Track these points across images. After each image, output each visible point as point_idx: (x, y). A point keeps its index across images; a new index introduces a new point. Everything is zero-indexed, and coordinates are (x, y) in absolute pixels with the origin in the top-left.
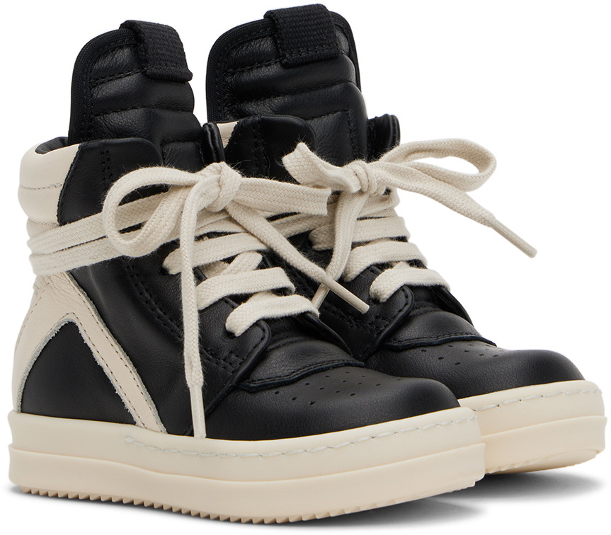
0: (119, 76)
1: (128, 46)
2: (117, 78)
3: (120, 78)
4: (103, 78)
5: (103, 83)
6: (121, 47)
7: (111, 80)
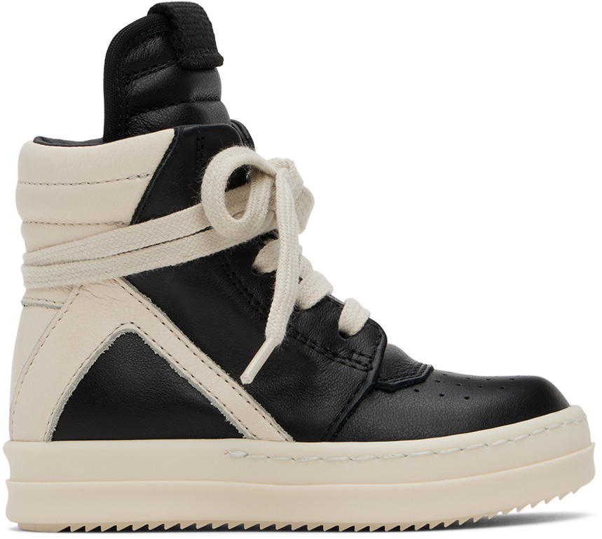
0: (153, 70)
1: (159, 35)
2: (151, 73)
3: (154, 71)
4: (135, 73)
5: (136, 78)
6: (152, 37)
7: (145, 75)
